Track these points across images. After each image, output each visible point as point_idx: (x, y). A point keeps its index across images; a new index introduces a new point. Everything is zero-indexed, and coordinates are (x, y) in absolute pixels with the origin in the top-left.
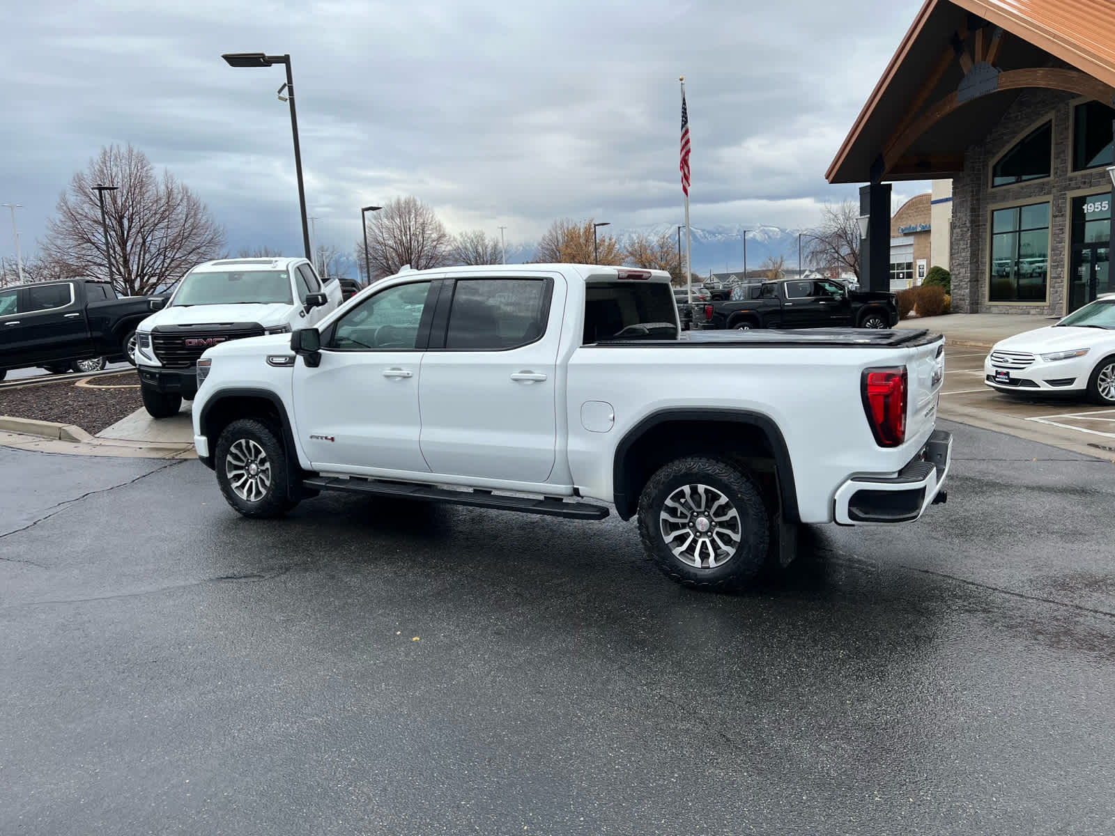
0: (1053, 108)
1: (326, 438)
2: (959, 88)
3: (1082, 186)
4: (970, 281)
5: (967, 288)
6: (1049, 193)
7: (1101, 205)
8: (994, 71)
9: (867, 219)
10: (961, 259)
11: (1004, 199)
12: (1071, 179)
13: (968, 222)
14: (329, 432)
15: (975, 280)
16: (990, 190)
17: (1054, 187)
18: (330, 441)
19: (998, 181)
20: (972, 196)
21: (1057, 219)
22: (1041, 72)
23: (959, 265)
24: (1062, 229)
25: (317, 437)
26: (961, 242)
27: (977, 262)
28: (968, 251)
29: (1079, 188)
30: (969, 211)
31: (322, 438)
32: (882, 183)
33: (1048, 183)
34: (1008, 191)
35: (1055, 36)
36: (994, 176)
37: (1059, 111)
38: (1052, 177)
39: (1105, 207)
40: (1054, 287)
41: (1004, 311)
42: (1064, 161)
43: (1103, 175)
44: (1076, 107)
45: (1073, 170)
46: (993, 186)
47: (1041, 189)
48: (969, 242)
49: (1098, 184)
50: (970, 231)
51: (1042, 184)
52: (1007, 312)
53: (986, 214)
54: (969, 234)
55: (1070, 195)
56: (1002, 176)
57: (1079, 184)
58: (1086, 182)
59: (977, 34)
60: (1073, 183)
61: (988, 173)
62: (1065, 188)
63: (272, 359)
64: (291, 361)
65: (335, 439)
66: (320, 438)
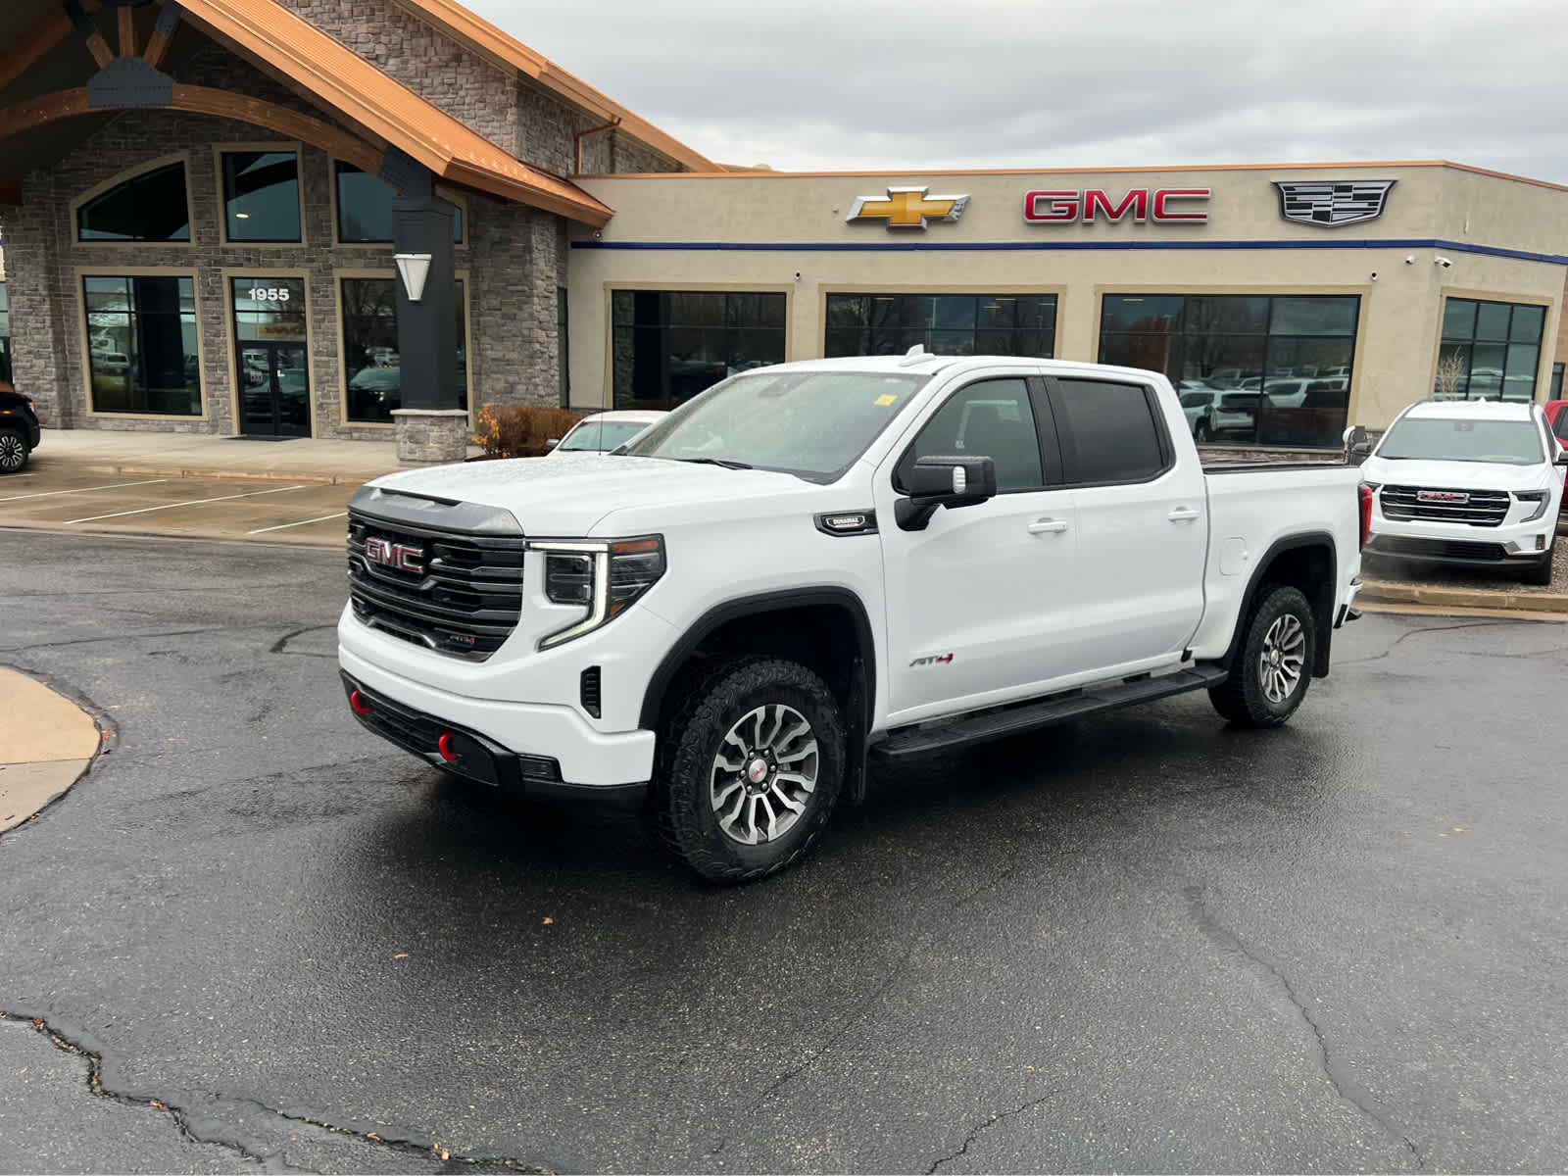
0: (185, 147)
1: (941, 659)
2: (90, 84)
3: (245, 263)
4: (57, 380)
5: (51, 390)
6: (190, 264)
7: (278, 293)
8: (164, 79)
10: (33, 344)
11: (104, 261)
12: (226, 251)
13: (40, 288)
15: (65, 378)
16: (75, 244)
17: (198, 258)
18: (948, 662)
19: (86, 233)
20: (46, 248)
21: (208, 302)
23: (30, 352)
24: (218, 318)
25: (922, 661)
26: (32, 318)
27: (63, 351)
28: (47, 333)
29: (241, 265)
30: (40, 270)
31: (931, 660)
33: (185, 251)
34: (112, 251)
36: (80, 227)
37: (195, 152)
38: (193, 244)
39: (284, 296)
40: (213, 396)
41: (125, 426)
42: (211, 226)
43: (277, 254)
44: (224, 155)
45: (229, 240)
46: (80, 240)
47: (176, 257)
48: (48, 318)
49: (271, 265)
50: (48, 302)
51: (176, 250)
52: (130, 428)
53: (72, 280)
54: (47, 306)
55: (227, 272)
56: (90, 228)
57: (241, 261)
58: (248, 260)
59: (121, 10)
60: (230, 258)
61: (68, 217)
62: (216, 263)
63: (831, 521)
64: (870, 522)
65: (954, 657)
66: (927, 661)
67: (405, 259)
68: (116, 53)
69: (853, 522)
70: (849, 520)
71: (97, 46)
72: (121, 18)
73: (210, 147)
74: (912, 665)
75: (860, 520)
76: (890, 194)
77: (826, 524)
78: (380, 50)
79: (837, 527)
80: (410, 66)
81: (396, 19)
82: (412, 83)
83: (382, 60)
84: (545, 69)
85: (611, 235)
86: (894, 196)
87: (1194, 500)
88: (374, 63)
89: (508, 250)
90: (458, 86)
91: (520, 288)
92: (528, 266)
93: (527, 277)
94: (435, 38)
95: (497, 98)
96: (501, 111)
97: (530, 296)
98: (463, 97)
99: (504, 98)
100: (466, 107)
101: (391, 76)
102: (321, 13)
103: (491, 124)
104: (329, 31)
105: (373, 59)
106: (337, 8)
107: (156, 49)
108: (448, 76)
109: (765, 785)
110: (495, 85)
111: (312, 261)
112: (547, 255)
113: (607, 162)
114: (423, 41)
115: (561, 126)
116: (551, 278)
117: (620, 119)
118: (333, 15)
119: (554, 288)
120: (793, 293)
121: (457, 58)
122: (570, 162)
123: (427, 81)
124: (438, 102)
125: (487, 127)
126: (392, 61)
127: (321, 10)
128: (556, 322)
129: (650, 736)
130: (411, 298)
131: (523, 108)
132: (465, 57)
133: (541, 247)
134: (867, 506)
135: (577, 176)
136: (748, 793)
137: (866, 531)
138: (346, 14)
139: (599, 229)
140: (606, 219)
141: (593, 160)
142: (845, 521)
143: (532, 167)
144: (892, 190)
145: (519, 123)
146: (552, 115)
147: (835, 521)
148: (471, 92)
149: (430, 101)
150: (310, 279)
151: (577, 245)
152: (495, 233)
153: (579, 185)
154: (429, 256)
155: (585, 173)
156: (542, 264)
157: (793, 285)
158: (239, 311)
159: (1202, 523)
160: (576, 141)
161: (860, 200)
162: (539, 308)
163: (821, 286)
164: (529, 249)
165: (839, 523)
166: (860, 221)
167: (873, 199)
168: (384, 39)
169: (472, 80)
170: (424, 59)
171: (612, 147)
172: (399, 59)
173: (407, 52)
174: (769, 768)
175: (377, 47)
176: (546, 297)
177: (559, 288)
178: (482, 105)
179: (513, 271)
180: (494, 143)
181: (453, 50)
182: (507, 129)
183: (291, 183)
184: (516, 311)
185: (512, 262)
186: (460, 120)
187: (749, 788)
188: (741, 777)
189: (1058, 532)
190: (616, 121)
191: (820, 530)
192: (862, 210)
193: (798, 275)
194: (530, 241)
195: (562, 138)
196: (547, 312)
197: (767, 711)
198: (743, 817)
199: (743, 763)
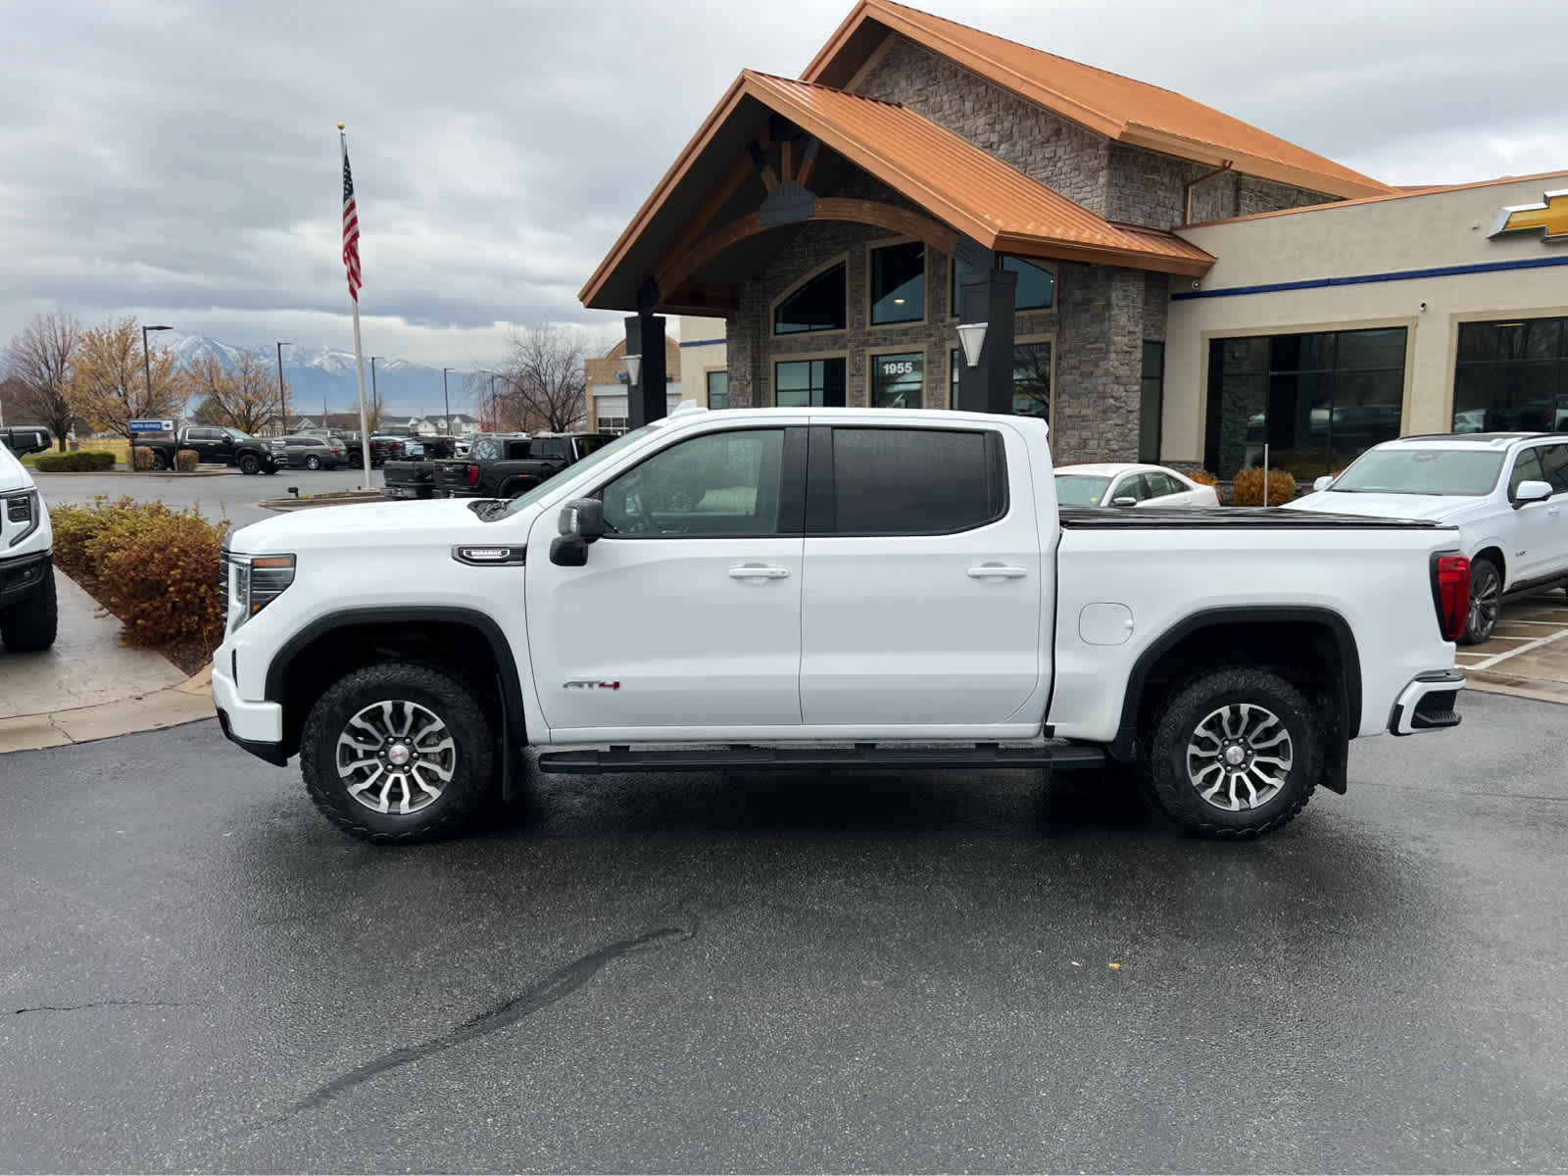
0: (845, 249)
1: (602, 685)
2: (762, 208)
3: (884, 343)
6: (845, 347)
7: (904, 366)
8: (809, 196)
9: (638, 361)
11: (790, 350)
12: (870, 334)
14: (609, 674)
16: (772, 337)
17: (850, 341)
18: (612, 689)
19: (781, 327)
20: (753, 342)
21: (853, 376)
22: (869, 205)
25: (580, 685)
26: (741, 398)
29: (878, 345)
30: (748, 360)
31: (591, 685)
32: (655, 315)
33: (843, 335)
34: (796, 340)
35: (900, 167)
36: (777, 321)
37: (852, 252)
38: (848, 329)
39: (907, 367)
42: (861, 313)
43: (904, 333)
44: (874, 251)
45: (873, 324)
46: (776, 334)
47: (835, 342)
48: (750, 398)
49: (900, 343)
50: (751, 385)
51: (837, 337)
53: (769, 366)
54: (750, 389)
55: (870, 351)
56: (785, 322)
57: (880, 341)
58: (886, 339)
59: (783, 146)
60: (872, 340)
61: (768, 317)
62: (863, 344)
63: (469, 553)
64: (519, 555)
65: (621, 685)
67: (964, 328)
68: (779, 179)
69: (496, 555)
70: (491, 552)
71: (768, 177)
72: (784, 152)
73: (864, 246)
74: (566, 686)
75: (504, 553)
76: (1547, 200)
77: (463, 555)
78: (994, 138)
79: (476, 558)
80: (1018, 148)
81: (1008, 108)
82: (1018, 163)
83: (995, 146)
84: (1125, 129)
85: (1213, 282)
86: (1552, 202)
88: (987, 150)
89: (1089, 310)
90: (1056, 159)
91: (1098, 345)
92: (1107, 323)
93: (1104, 336)
94: (1040, 116)
95: (1090, 164)
96: (1093, 174)
97: (1108, 352)
98: (1060, 168)
99: (1096, 162)
100: (1063, 177)
101: (1004, 159)
102: (949, 115)
103: (1084, 189)
104: (955, 129)
105: (989, 146)
106: (962, 108)
107: (804, 174)
108: (1048, 152)
109: (404, 768)
110: (1089, 151)
111: (931, 336)
112: (1131, 311)
113: (1231, 207)
114: (1030, 122)
115: (1166, 180)
116: (1135, 333)
117: (1231, 163)
118: (959, 115)
119: (1139, 343)
120: (1417, 325)
121: (1058, 133)
122: (1176, 213)
123: (1031, 159)
124: (1039, 176)
125: (1079, 193)
126: (1002, 147)
127: (950, 112)
128: (1139, 375)
129: (275, 708)
130: (969, 364)
131: (1115, 169)
132: (1064, 130)
133: (1122, 303)
134: (518, 541)
135: (1185, 226)
136: (386, 771)
137: (509, 563)
138: (968, 112)
139: (1199, 278)
140: (1207, 267)
141: (1209, 208)
142: (486, 553)
143: (1121, 226)
144: (1549, 194)
145: (1110, 184)
146: (1155, 170)
147: (473, 553)
148: (1067, 162)
149: (1033, 177)
150: (928, 352)
151: (1177, 297)
152: (1078, 294)
153: (1180, 236)
154: (986, 324)
155: (1195, 221)
156: (1123, 320)
157: (1417, 317)
159: (1039, 582)
160: (1186, 191)
161: (1507, 212)
162: (1117, 363)
163: (1452, 315)
164: (1108, 307)
165: (476, 555)
166: (1505, 236)
167: (1526, 208)
168: (998, 127)
169: (1069, 149)
170: (1030, 139)
171: (1238, 190)
172: (1008, 144)
173: (1016, 135)
174: (410, 754)
175: (992, 136)
176: (1126, 352)
177: (1144, 341)
178: (1077, 173)
179: (1093, 330)
180: (1085, 207)
181: (1055, 125)
182: (1096, 195)
183: (922, 276)
184: (1092, 369)
185: (1092, 322)
186: (1056, 190)
187: (389, 767)
188: (380, 757)
190: (1227, 164)
191: (455, 559)
192: (1508, 223)
193: (1423, 305)
194: (1109, 297)
195: (1166, 190)
196: (1127, 368)
197: (394, 705)
198: (375, 790)
199: (379, 746)
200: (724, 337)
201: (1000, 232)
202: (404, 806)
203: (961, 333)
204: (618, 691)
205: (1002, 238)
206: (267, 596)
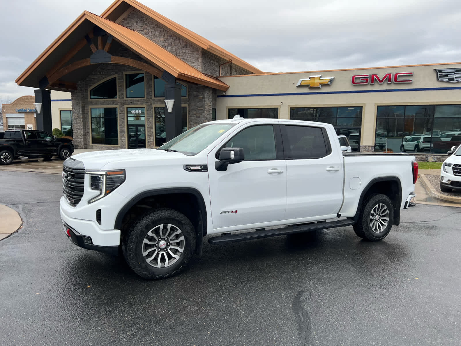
0: (116, 73)
1: (232, 212)
2: (91, 57)
3: (130, 104)
4: (83, 136)
5: (82, 138)
6: (117, 104)
7: (138, 111)
8: (109, 55)
9: (41, 105)
10: (78, 126)
11: (96, 104)
12: (126, 101)
13: (80, 111)
15: (85, 135)
16: (89, 100)
17: (119, 102)
18: (234, 213)
19: (92, 97)
20: (82, 101)
21: (121, 114)
22: (131, 60)
23: (77, 128)
24: (123, 118)
25: (225, 212)
26: (78, 119)
27: (85, 128)
28: (81, 123)
29: (129, 104)
30: (80, 107)
31: (228, 212)
32: (46, 90)
33: (116, 101)
36: (91, 95)
37: (119, 74)
38: (118, 99)
39: (140, 112)
40: (121, 140)
41: (99, 148)
42: (122, 94)
43: (138, 101)
44: (126, 75)
45: (126, 98)
46: (90, 99)
47: (113, 103)
48: (82, 119)
49: (137, 104)
50: (82, 115)
51: (114, 101)
52: (101, 149)
53: (88, 109)
54: (81, 116)
55: (126, 106)
56: (94, 95)
57: (129, 103)
58: (132, 103)
59: (99, 37)
60: (127, 102)
61: (88, 93)
62: (123, 104)
63: (189, 167)
64: (205, 168)
65: (238, 211)
66: (227, 212)
67: (167, 101)
68: (97, 49)
69: (198, 168)
70: (197, 167)
71: (93, 47)
72: (99, 40)
73: (123, 73)
74: (221, 213)
75: (201, 167)
76: (310, 78)
77: (188, 168)
78: (166, 44)
79: (191, 169)
80: (174, 48)
81: (170, 36)
82: (174, 53)
83: (167, 47)
84: (208, 47)
85: (229, 93)
86: (311, 79)
87: (337, 165)
88: (164, 48)
89: (198, 98)
90: (186, 53)
91: (201, 109)
92: (204, 102)
93: (203, 106)
94: (180, 40)
95: (196, 56)
96: (197, 59)
97: (204, 111)
98: (187, 56)
99: (198, 56)
100: (188, 59)
101: (169, 51)
102: (151, 36)
103: (195, 63)
104: (153, 40)
105: (164, 47)
106: (155, 34)
107: (107, 47)
108: (184, 51)
109: (165, 249)
110: (196, 52)
111: (147, 102)
112: (209, 99)
113: (229, 73)
114: (177, 42)
115: (215, 63)
116: (210, 106)
117: (232, 60)
118: (155, 36)
119: (211, 108)
120: (280, 108)
121: (186, 45)
122: (218, 73)
123: (178, 52)
124: (181, 58)
125: (193, 64)
126: (169, 47)
127: (151, 35)
128: (212, 118)
129: (119, 232)
130: (169, 112)
131: (203, 58)
132: (188, 45)
133: (207, 97)
134: (204, 163)
135: (220, 77)
136: (159, 251)
137: (203, 170)
138: (158, 35)
139: (225, 91)
140: (227, 88)
141: (225, 72)
142: (195, 167)
143: (206, 75)
144: (310, 76)
145: (202, 62)
146: (212, 60)
147: (191, 167)
148: (189, 55)
149: (179, 58)
150: (146, 107)
151: (219, 96)
152: (195, 93)
153: (220, 79)
154: (174, 100)
155: (222, 75)
156: (208, 102)
157: (280, 106)
158: (129, 117)
159: (341, 172)
160: (220, 67)
161: (301, 80)
162: (206, 114)
163: (289, 105)
164: (204, 98)
165: (192, 168)
166: (301, 86)
167: (304, 79)
168: (167, 42)
169: (190, 51)
170: (178, 46)
171: (231, 68)
172: (171, 47)
173: (173, 45)
174: (167, 244)
175: (165, 44)
176: (208, 111)
177: (213, 109)
178: (192, 58)
179: (199, 104)
180: (195, 68)
181: (185, 43)
182: (199, 64)
183: (143, 83)
184: (199, 115)
185: (199, 102)
186: (187, 62)
187: (159, 250)
188: (156, 247)
189: (280, 173)
190: (231, 61)
191: (185, 170)
192: (301, 83)
193: (282, 103)
194: (204, 95)
195: (215, 66)
196: (209, 115)
197: (164, 226)
198: (156, 259)
199: (156, 242)
200: (71, 99)
201: (180, 73)
202: (167, 264)
203: (166, 102)
204: (237, 213)
205: (180, 74)
206: (114, 186)
